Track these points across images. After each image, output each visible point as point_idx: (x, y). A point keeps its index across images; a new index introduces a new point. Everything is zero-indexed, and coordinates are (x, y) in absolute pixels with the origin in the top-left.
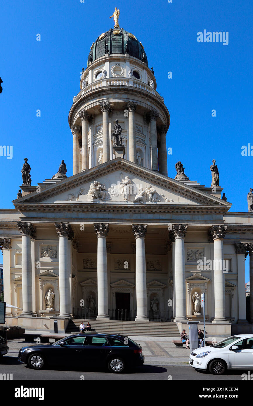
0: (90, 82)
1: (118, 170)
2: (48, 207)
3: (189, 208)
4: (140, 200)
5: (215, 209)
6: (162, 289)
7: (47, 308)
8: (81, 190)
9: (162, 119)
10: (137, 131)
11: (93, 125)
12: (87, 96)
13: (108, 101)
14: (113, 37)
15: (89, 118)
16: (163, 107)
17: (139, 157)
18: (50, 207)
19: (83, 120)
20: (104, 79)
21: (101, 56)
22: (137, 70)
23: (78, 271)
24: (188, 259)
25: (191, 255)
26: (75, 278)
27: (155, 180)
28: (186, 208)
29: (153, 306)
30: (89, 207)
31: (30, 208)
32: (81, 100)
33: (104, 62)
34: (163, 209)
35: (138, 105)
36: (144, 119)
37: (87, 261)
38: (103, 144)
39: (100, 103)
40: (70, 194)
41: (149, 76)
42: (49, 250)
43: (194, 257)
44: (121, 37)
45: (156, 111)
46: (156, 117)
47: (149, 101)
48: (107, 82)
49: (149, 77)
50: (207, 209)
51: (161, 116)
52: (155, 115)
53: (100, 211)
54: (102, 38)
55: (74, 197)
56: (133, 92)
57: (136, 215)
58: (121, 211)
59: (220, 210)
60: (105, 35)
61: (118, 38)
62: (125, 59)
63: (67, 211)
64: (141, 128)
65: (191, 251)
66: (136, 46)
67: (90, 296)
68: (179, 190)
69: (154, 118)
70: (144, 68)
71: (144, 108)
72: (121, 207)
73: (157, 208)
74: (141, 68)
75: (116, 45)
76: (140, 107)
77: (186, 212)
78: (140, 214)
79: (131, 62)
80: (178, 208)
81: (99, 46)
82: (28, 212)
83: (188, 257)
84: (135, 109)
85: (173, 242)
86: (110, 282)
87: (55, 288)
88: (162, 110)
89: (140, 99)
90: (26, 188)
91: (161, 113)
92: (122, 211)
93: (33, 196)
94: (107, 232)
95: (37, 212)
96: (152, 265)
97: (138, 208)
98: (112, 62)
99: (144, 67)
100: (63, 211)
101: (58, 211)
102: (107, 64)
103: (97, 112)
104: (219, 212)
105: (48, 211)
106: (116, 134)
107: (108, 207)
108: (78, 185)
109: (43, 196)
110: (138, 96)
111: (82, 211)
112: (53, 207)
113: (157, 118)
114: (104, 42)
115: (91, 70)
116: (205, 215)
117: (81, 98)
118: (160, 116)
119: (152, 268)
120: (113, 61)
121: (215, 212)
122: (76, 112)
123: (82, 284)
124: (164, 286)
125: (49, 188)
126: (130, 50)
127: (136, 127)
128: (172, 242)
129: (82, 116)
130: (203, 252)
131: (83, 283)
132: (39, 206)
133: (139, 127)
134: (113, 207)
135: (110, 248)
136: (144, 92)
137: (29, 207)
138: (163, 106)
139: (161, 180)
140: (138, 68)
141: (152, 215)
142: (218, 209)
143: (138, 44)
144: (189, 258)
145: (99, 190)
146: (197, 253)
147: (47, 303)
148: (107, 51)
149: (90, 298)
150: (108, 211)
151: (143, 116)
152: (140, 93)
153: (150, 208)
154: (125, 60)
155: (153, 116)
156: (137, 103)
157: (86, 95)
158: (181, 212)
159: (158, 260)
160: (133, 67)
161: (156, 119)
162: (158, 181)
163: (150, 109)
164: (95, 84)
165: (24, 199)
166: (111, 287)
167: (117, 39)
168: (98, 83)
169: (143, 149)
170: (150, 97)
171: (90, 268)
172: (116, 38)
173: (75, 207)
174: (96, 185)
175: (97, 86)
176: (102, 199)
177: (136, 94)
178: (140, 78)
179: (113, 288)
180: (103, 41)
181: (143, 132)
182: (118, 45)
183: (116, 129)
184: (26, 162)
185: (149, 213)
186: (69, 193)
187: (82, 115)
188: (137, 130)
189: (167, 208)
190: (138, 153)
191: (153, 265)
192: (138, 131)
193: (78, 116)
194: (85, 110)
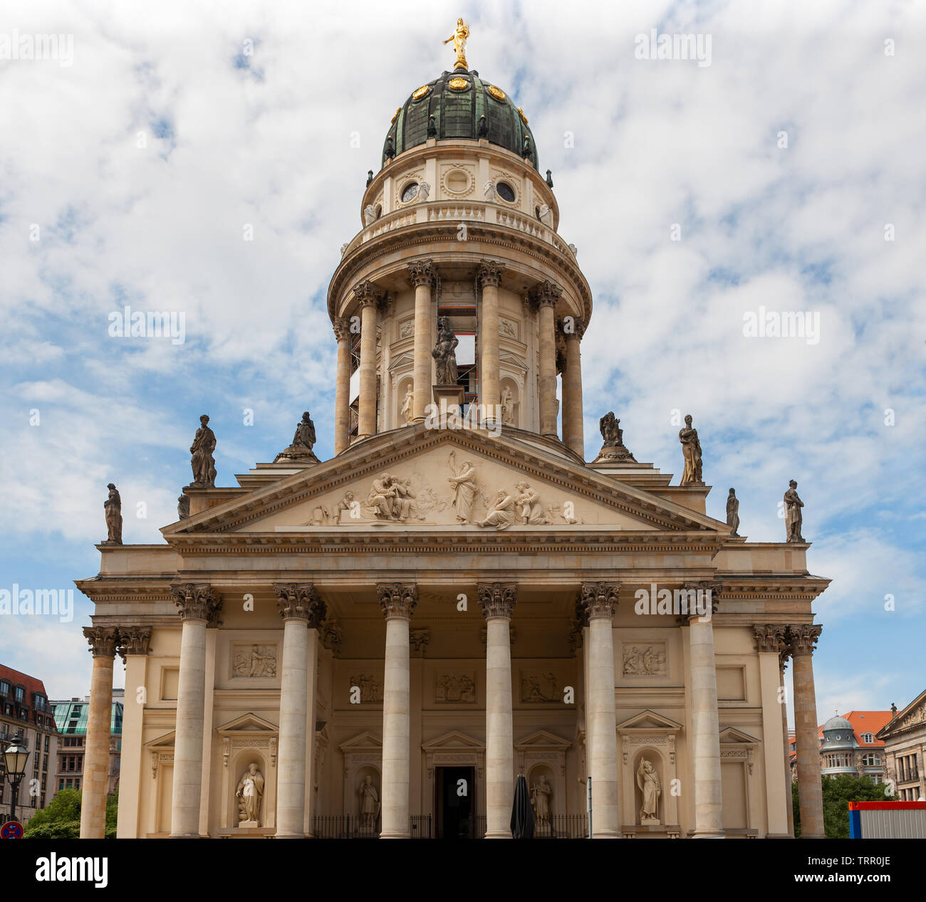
0: (385, 211)
1: (444, 445)
2: (258, 541)
3: (626, 540)
4: (499, 521)
5: (689, 540)
6: (561, 753)
7: (241, 820)
8: (347, 496)
9: (570, 302)
10: (504, 333)
11: (389, 319)
12: (377, 247)
13: (431, 260)
14: (450, 97)
15: (380, 302)
16: (572, 274)
17: (509, 399)
18: (263, 541)
19: (365, 307)
20: (421, 204)
21: (417, 143)
22: (509, 180)
23: (336, 710)
24: (625, 672)
25: (631, 661)
26: (323, 730)
27: (537, 469)
28: (615, 539)
29: (536, 802)
30: (367, 540)
31: (209, 547)
32: (361, 257)
33: (422, 159)
34: (559, 543)
35: (507, 270)
36: (523, 302)
37: (361, 680)
38: (415, 370)
39: (409, 264)
40: (317, 508)
41: (539, 192)
42: (256, 655)
43: (641, 665)
44: (469, 97)
45: (553, 282)
46: (555, 298)
47: (537, 259)
48: (429, 210)
49: (539, 195)
50: (670, 540)
51: (568, 295)
52: (552, 293)
53: (394, 550)
54: (420, 97)
55: (327, 515)
56: (494, 237)
57: (489, 559)
58: (449, 550)
59: (705, 542)
60: (428, 90)
61: (461, 99)
62: (478, 152)
63: (309, 552)
64: (514, 326)
65: (631, 650)
66: (508, 119)
67: (365, 781)
68: (600, 494)
69: (549, 301)
70: (525, 175)
71: (524, 275)
72: (450, 539)
73: (543, 540)
74: (518, 174)
75: (456, 117)
76: (512, 274)
77: (617, 550)
78: (499, 555)
79: (494, 160)
80: (596, 540)
81: (412, 117)
82: (203, 556)
83: (625, 665)
84: (500, 280)
85: (584, 628)
86: (422, 739)
87: (268, 761)
88: (571, 280)
89: (513, 255)
90: (201, 494)
91: (567, 287)
92: (452, 549)
93: (218, 514)
94: (413, 604)
95: (226, 556)
96: (534, 689)
97: (494, 540)
98: (443, 159)
99: (527, 171)
100: (299, 552)
101: (285, 552)
102: (431, 163)
103: (401, 285)
104: (700, 549)
105: (258, 553)
106: (442, 353)
107: (417, 540)
108: (340, 483)
109: (246, 515)
110: (508, 247)
111: (347, 550)
112: (270, 541)
113: (557, 300)
114: (425, 108)
115: (389, 178)
116: (665, 557)
117: (360, 252)
118: (564, 295)
119: (535, 695)
120: (447, 159)
121: (690, 549)
122: (346, 285)
123: (344, 746)
124: (566, 744)
125: (264, 492)
126: (492, 129)
127: (501, 324)
128: (582, 628)
129: (363, 296)
130: (665, 652)
131: (348, 743)
132: (235, 541)
133: (509, 322)
134: (429, 540)
135: (422, 645)
136: (522, 237)
137: (207, 544)
138: (572, 270)
139: (552, 469)
140: (511, 174)
141: (530, 557)
142: (700, 539)
143: (512, 113)
144: (627, 667)
145: (394, 497)
146: (648, 653)
147: (240, 806)
148: (432, 133)
149: (366, 785)
150: (415, 550)
151: (521, 296)
152: (512, 239)
153: (524, 540)
154: (476, 156)
155: (547, 295)
156: (504, 264)
157: (374, 244)
158: (604, 550)
159: (551, 674)
160: (498, 173)
161: (554, 304)
162: (546, 472)
163: (539, 278)
164: (400, 217)
165: (195, 523)
166: (423, 750)
167: (460, 101)
168: (407, 214)
169: (519, 380)
170: (539, 249)
171: (369, 699)
172: (456, 99)
173: (330, 541)
174: (388, 484)
175: (404, 222)
176: (402, 518)
177: (503, 241)
178: (516, 200)
179: (428, 755)
180: (423, 106)
181: (519, 335)
182: (460, 117)
183: (442, 341)
184: (204, 426)
185: (523, 553)
186: (316, 506)
187: (363, 293)
188: (505, 331)
189: (568, 540)
190: (505, 389)
191: (537, 687)
192: (507, 335)
193: (352, 295)
194: (372, 280)
